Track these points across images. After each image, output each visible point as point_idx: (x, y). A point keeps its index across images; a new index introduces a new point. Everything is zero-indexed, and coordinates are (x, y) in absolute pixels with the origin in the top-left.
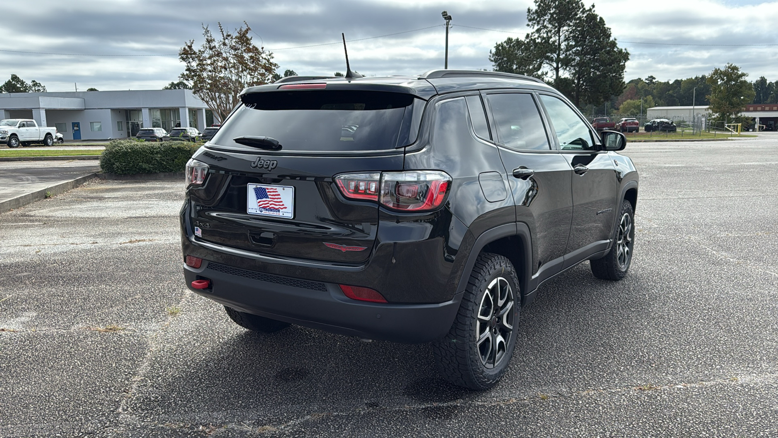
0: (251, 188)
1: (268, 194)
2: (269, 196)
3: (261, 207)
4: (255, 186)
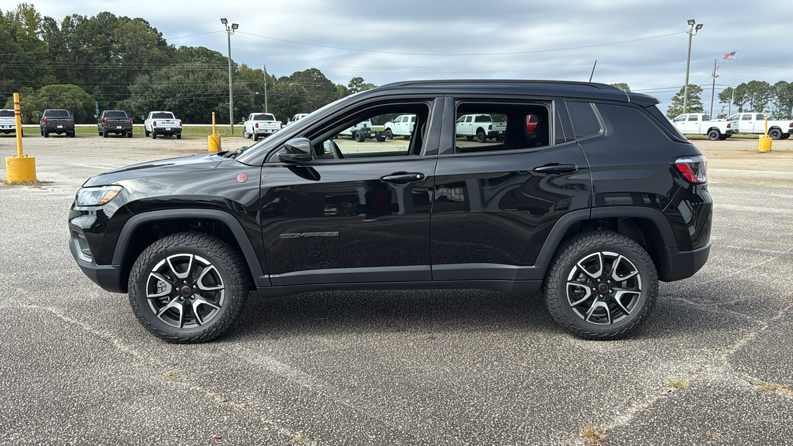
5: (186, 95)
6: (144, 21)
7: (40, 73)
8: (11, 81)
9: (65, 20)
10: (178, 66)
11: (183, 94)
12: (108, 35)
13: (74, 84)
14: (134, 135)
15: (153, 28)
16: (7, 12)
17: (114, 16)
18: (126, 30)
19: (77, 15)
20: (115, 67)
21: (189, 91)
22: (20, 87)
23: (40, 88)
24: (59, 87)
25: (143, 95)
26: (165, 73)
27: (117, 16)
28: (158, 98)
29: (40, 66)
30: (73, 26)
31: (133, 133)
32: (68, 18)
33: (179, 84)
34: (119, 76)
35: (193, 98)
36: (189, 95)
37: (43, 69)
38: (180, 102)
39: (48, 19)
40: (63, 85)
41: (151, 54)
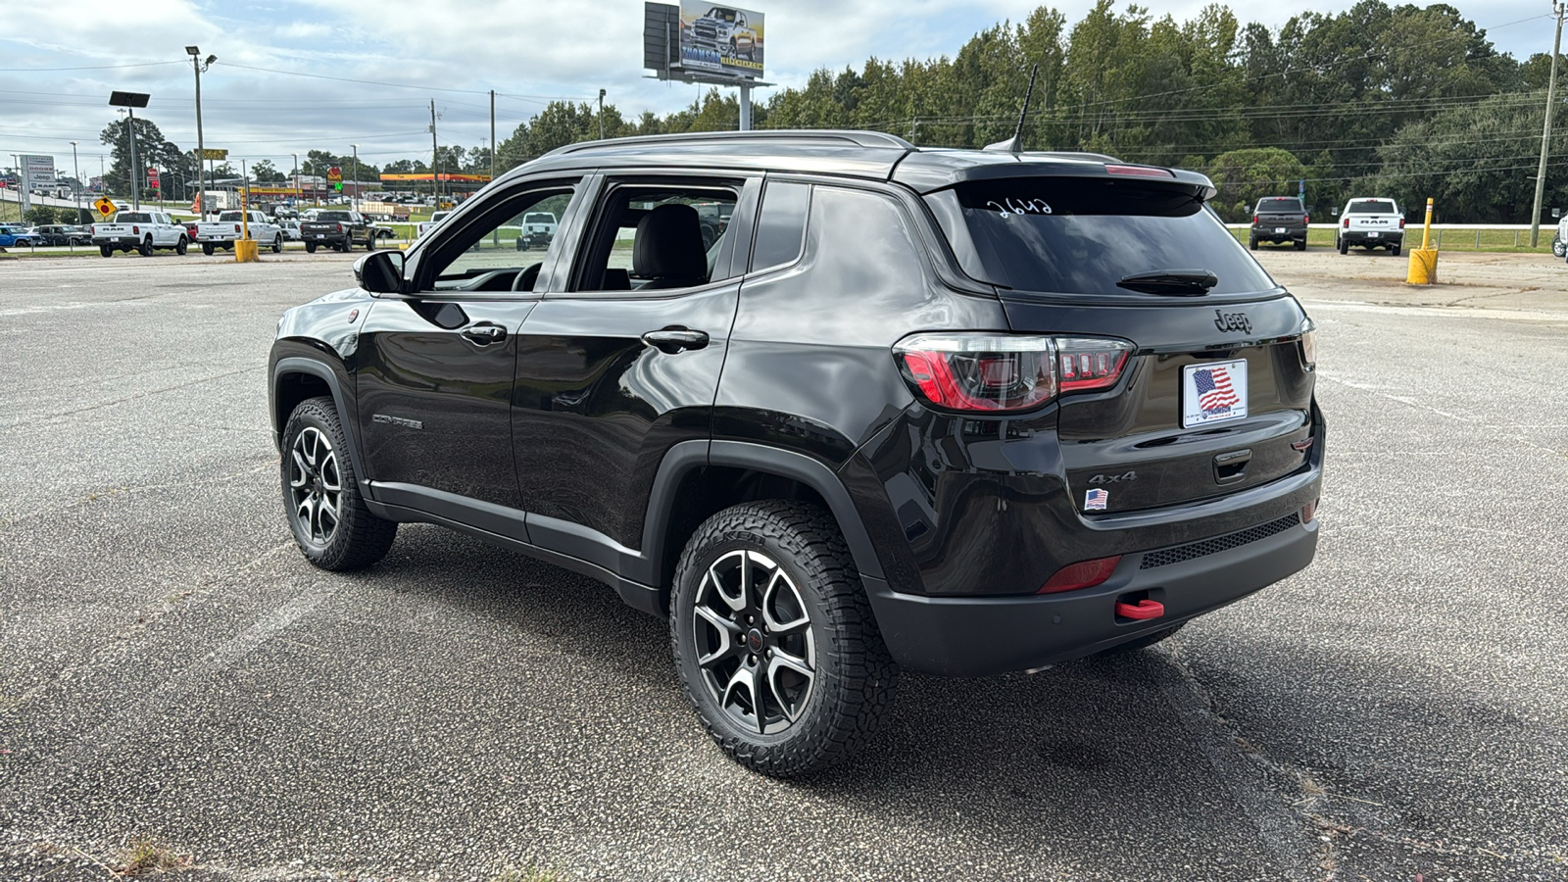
0: (1189, 373)
1: (1215, 380)
2: (1217, 385)
3: (1205, 408)
4: (1194, 371)
5: (1497, 161)
6: (1450, 10)
7: (1223, 129)
8: (1168, 146)
9: (1288, 25)
10: (1493, 99)
11: (1489, 160)
12: (1366, 46)
13: (1279, 147)
14: (1310, 246)
15: (1466, 21)
16: (1184, 23)
17: (1385, 5)
18: (1404, 31)
19: (1311, 14)
20: (1368, 110)
21: (1507, 152)
22: (1183, 156)
23: (1214, 156)
24: (1248, 154)
25: (1406, 163)
26: (1461, 116)
27: (1391, 6)
28: (1436, 168)
29: (1227, 116)
30: (1300, 36)
31: (1308, 243)
32: (1294, 21)
33: (1485, 137)
34: (1373, 127)
35: (1514, 167)
36: (1504, 161)
37: (1231, 121)
38: (1480, 178)
39: (1254, 27)
40: (1260, 150)
41: (1449, 77)
